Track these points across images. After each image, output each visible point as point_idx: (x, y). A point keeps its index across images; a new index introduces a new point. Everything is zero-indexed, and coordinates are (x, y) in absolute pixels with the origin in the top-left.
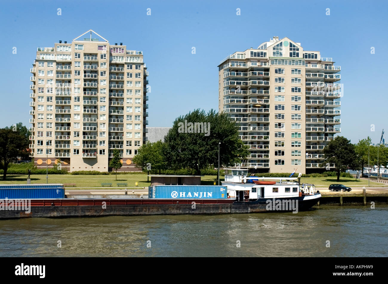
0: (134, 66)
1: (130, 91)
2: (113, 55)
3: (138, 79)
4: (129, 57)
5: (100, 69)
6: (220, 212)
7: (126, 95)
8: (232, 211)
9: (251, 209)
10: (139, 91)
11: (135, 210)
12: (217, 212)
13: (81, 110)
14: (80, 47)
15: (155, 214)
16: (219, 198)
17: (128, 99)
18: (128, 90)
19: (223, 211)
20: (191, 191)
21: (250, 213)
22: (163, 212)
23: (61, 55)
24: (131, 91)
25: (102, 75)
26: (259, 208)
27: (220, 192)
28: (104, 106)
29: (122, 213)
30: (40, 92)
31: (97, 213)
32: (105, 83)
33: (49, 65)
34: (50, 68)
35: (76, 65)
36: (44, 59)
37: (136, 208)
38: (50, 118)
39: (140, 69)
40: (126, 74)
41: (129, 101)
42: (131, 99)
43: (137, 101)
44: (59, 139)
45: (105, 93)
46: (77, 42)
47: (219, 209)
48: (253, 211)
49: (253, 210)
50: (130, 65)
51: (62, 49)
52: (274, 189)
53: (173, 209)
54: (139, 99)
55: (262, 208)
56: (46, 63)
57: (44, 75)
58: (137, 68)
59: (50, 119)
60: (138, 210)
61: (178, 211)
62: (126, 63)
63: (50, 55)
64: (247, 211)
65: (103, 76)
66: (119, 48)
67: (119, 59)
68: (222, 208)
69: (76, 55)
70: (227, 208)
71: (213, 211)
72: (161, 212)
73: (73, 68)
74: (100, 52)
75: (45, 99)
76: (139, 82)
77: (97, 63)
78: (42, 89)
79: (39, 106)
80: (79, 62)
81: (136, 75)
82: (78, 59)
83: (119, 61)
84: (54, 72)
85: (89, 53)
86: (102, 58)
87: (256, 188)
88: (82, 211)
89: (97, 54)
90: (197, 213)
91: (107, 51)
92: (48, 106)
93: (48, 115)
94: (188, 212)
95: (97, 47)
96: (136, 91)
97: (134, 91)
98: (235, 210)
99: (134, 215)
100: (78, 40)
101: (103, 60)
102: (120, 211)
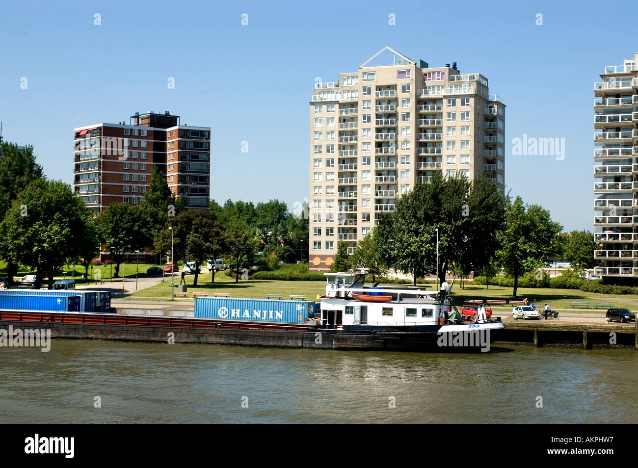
0: (458, 101)
1: (451, 143)
2: (427, 85)
3: (465, 123)
4: (453, 86)
5: (401, 110)
6: (284, 344)
7: (445, 151)
8: (305, 344)
9: (337, 342)
10: (467, 142)
11: (154, 333)
12: (279, 344)
13: (371, 178)
14: (370, 77)
15: (183, 341)
16: (289, 321)
17: (449, 156)
18: (449, 142)
19: (290, 344)
20: (249, 308)
21: (336, 349)
22: (196, 339)
23: (348, 92)
24: (454, 143)
25: (404, 119)
26: (352, 342)
27: (296, 312)
28: (408, 171)
29: (137, 337)
30: (317, 153)
31: (103, 335)
32: (409, 131)
33: (329, 110)
34: (331, 114)
35: (364, 107)
36: (323, 100)
37: (156, 330)
38: (330, 192)
39: (469, 105)
40: (445, 116)
41: (450, 160)
42: (454, 156)
43: (464, 160)
44: (343, 226)
45: (409, 149)
46: (365, 69)
47: (283, 339)
48: (340, 347)
49: (340, 344)
50: (467, 99)
51: (350, 83)
52: (384, 309)
53: (211, 335)
54: (467, 156)
55: (358, 343)
56: (324, 107)
57: (322, 125)
58: (463, 104)
59: (332, 193)
60: (160, 334)
61: (219, 338)
62: (445, 97)
63: (332, 92)
64: (330, 346)
65: (406, 121)
66: (436, 73)
67: (438, 90)
68: (289, 338)
69: (365, 90)
70: (297, 338)
71: (274, 341)
72: (193, 339)
73: (361, 112)
74: (400, 83)
75: (323, 164)
76: (468, 127)
77: (396, 100)
78: (319, 147)
79: (315, 173)
80: (369, 101)
81: (463, 115)
82: (367, 97)
83: (438, 93)
84: (336, 119)
85: (385, 86)
86: (404, 91)
87: (352, 308)
88: (84, 331)
89: (396, 85)
90: (248, 344)
91: (411, 79)
92: (328, 173)
93: (328, 187)
94: (233, 341)
95: (396, 73)
96: (462, 143)
97: (458, 144)
98: (310, 342)
99: (155, 342)
100: (367, 65)
101: (406, 95)
102: (135, 333)
